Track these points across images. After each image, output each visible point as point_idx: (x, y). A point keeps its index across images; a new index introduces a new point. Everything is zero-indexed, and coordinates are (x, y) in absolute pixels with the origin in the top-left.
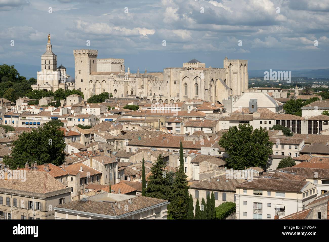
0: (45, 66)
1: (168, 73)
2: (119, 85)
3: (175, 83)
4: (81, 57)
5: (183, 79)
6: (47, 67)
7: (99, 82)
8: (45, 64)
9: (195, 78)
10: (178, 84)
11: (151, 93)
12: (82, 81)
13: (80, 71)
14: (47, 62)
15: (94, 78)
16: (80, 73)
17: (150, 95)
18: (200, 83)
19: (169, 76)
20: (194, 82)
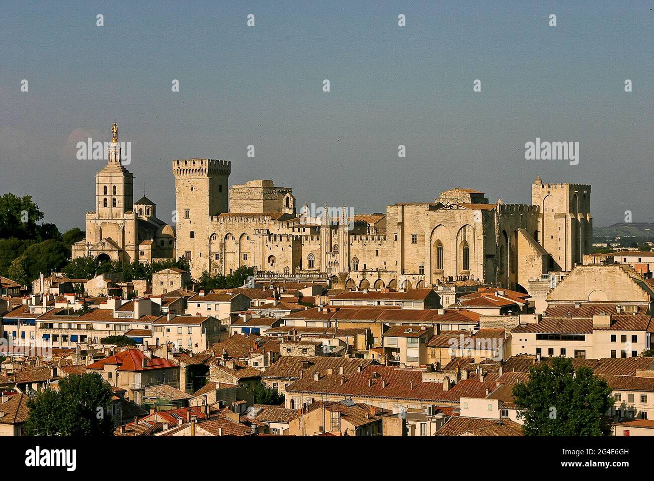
0: (105, 200)
1: (396, 217)
2: (280, 247)
3: (414, 241)
4: (192, 177)
5: (433, 231)
6: (109, 203)
7: (233, 238)
8: (105, 193)
9: (461, 229)
10: (422, 243)
11: (357, 265)
12: (192, 235)
13: (187, 211)
14: (110, 190)
15: (222, 227)
16: (187, 216)
17: (354, 270)
18: (474, 240)
19: (399, 224)
20: (459, 238)
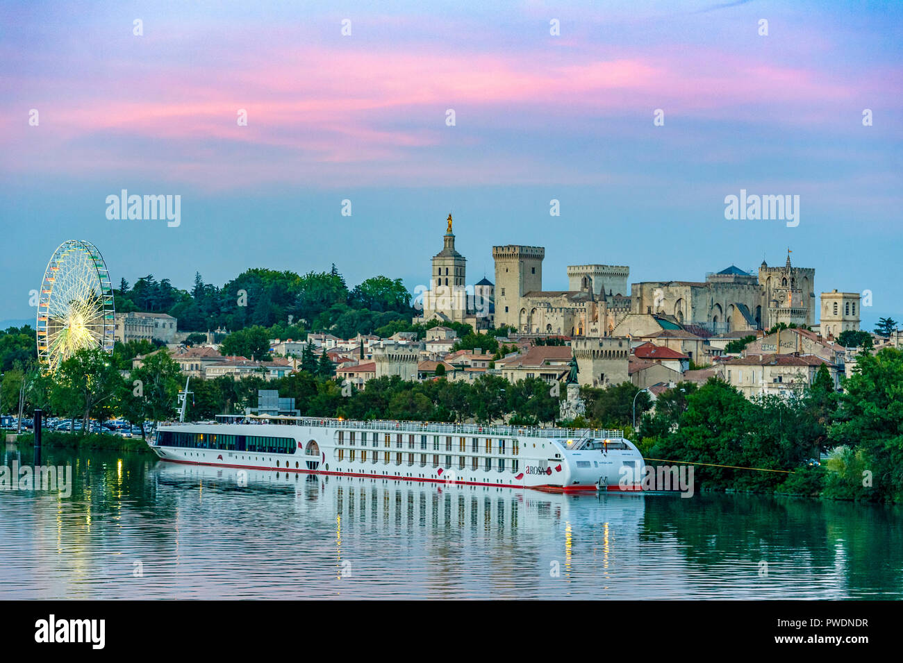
0: (440, 279)
1: (637, 292)
2: (555, 315)
4: (507, 261)
6: (443, 282)
8: (440, 274)
9: (677, 301)
12: (507, 309)
13: (503, 289)
14: (443, 272)
15: (529, 303)
16: (503, 293)
19: (638, 298)
20: (677, 308)
